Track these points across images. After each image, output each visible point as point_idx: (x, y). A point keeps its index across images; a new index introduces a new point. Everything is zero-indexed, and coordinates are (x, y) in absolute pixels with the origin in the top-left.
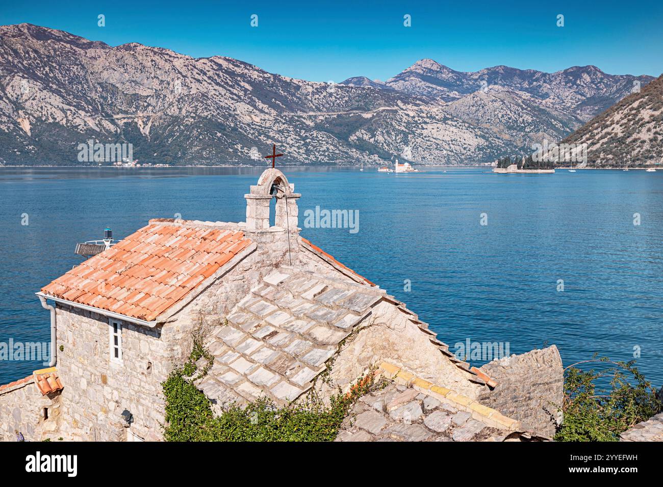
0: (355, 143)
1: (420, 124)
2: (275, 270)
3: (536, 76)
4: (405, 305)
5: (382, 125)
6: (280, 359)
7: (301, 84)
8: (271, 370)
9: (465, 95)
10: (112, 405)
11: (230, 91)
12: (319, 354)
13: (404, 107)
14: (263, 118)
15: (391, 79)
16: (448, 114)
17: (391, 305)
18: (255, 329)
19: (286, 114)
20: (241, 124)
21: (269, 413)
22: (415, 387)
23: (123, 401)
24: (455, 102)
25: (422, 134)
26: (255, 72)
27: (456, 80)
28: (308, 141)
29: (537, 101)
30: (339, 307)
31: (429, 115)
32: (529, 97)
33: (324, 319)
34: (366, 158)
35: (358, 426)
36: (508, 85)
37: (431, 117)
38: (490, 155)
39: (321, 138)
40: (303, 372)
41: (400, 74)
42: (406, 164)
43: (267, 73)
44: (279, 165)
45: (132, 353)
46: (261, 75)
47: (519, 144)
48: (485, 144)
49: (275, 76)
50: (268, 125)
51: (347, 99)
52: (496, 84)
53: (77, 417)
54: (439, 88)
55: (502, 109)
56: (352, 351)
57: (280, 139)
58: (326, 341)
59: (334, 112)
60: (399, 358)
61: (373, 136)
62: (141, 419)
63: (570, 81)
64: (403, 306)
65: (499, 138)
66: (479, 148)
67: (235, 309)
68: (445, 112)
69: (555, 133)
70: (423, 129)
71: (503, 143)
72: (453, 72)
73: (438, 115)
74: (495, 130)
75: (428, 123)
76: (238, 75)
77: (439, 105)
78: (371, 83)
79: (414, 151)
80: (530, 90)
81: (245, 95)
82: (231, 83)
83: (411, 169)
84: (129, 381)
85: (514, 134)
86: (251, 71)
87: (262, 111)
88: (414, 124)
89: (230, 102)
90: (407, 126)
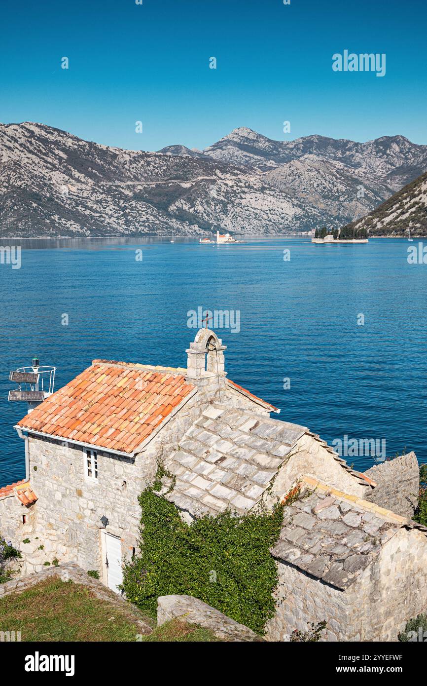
0: (175, 213)
1: (239, 193)
2: (210, 406)
3: (349, 146)
4: (319, 436)
5: (201, 195)
6: (233, 479)
7: (117, 153)
8: (227, 487)
9: (281, 164)
10: (88, 513)
11: (43, 159)
12: (264, 475)
13: (223, 177)
14: (80, 188)
15: (208, 148)
16: (265, 184)
17: (309, 437)
18: (206, 454)
19: (104, 183)
20: (57, 194)
21: (234, 519)
22: (332, 495)
23: (99, 509)
24: (273, 171)
25: (241, 204)
26: (70, 140)
27: (273, 149)
28: (127, 211)
29: (350, 170)
30: (272, 440)
31: (247, 185)
32: (342, 167)
33: (263, 449)
34: (187, 228)
35: (295, 524)
36: (322, 154)
37: (249, 187)
38: (307, 224)
39: (140, 208)
40: (254, 488)
41: (218, 143)
42: (228, 235)
43: (81, 140)
44: (98, 236)
45: (107, 474)
46: (76, 142)
47: (334, 213)
48: (302, 213)
49: (90, 144)
50: (85, 195)
51: (165, 168)
52: (311, 153)
53: (52, 521)
54: (256, 157)
55: (317, 178)
56: (285, 471)
57: (98, 209)
58: (268, 466)
59: (153, 181)
60: (314, 473)
61: (193, 206)
62: (116, 522)
63: (380, 151)
64: (318, 437)
65: (315, 208)
66: (297, 218)
67: (184, 438)
68: (263, 181)
69: (367, 202)
70: (242, 198)
71: (319, 213)
72: (269, 141)
73: (255, 185)
74: (311, 199)
75: (246, 193)
76: (52, 143)
77: (257, 174)
78: (189, 152)
79: (233, 221)
80: (343, 159)
81: (60, 164)
82: (44, 151)
83: (232, 240)
84: (105, 495)
85: (329, 203)
86: (65, 138)
87: (78, 180)
88: (232, 193)
89: (44, 171)
90: (226, 195)
